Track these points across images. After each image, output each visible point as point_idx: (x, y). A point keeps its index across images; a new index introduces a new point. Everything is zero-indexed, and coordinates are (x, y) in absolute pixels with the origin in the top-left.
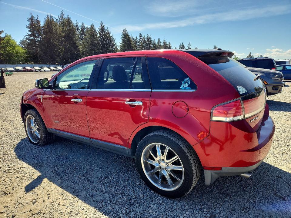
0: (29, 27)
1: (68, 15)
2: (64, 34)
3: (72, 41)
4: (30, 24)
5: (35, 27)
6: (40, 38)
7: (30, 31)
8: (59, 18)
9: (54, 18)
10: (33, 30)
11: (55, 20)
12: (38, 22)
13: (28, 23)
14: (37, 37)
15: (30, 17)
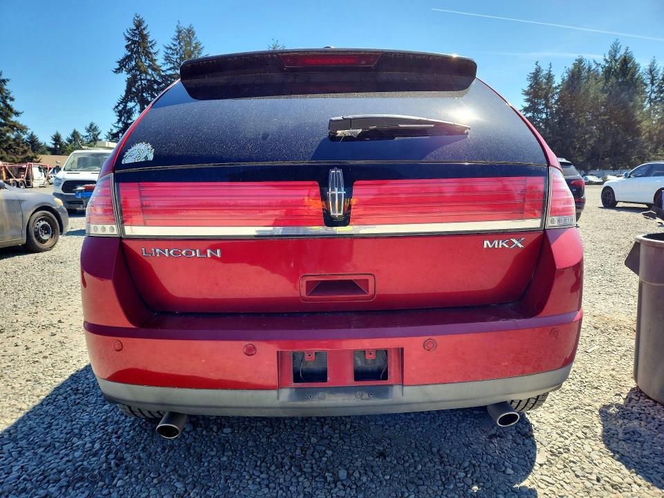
0: (527, 93)
1: (628, 48)
2: (606, 95)
3: (623, 111)
4: (531, 86)
5: (541, 89)
6: (546, 113)
7: (528, 100)
8: (605, 60)
9: (592, 62)
10: (535, 98)
11: (594, 67)
12: (550, 78)
13: (526, 85)
14: (540, 112)
15: (534, 71)
